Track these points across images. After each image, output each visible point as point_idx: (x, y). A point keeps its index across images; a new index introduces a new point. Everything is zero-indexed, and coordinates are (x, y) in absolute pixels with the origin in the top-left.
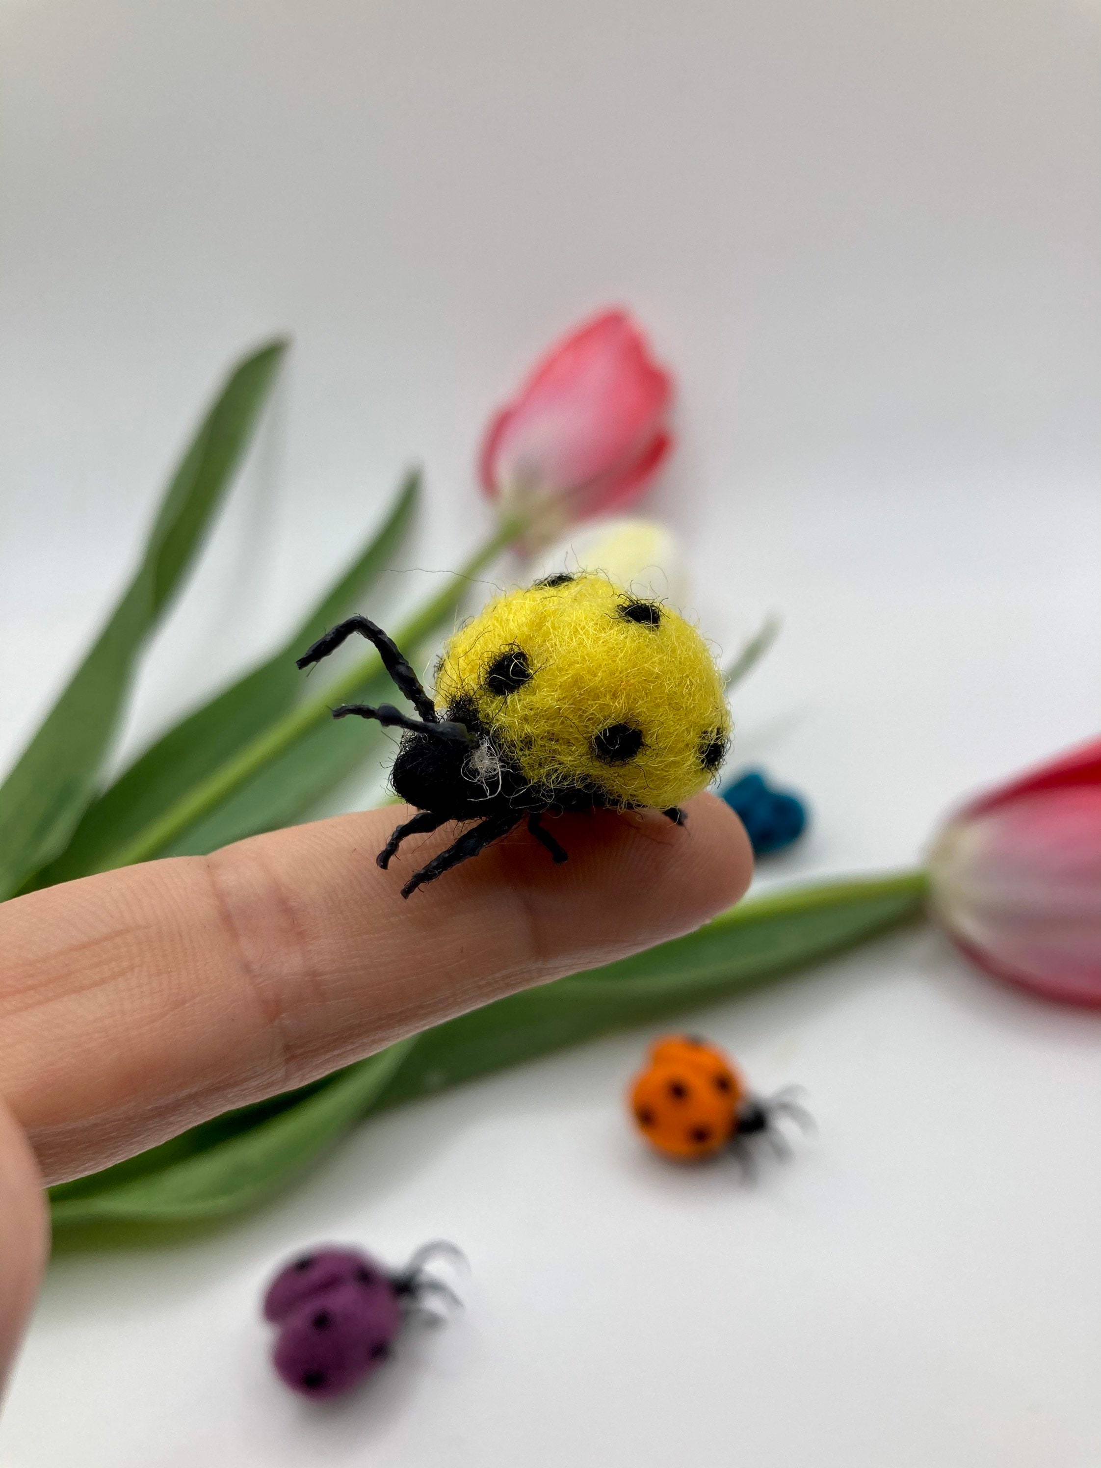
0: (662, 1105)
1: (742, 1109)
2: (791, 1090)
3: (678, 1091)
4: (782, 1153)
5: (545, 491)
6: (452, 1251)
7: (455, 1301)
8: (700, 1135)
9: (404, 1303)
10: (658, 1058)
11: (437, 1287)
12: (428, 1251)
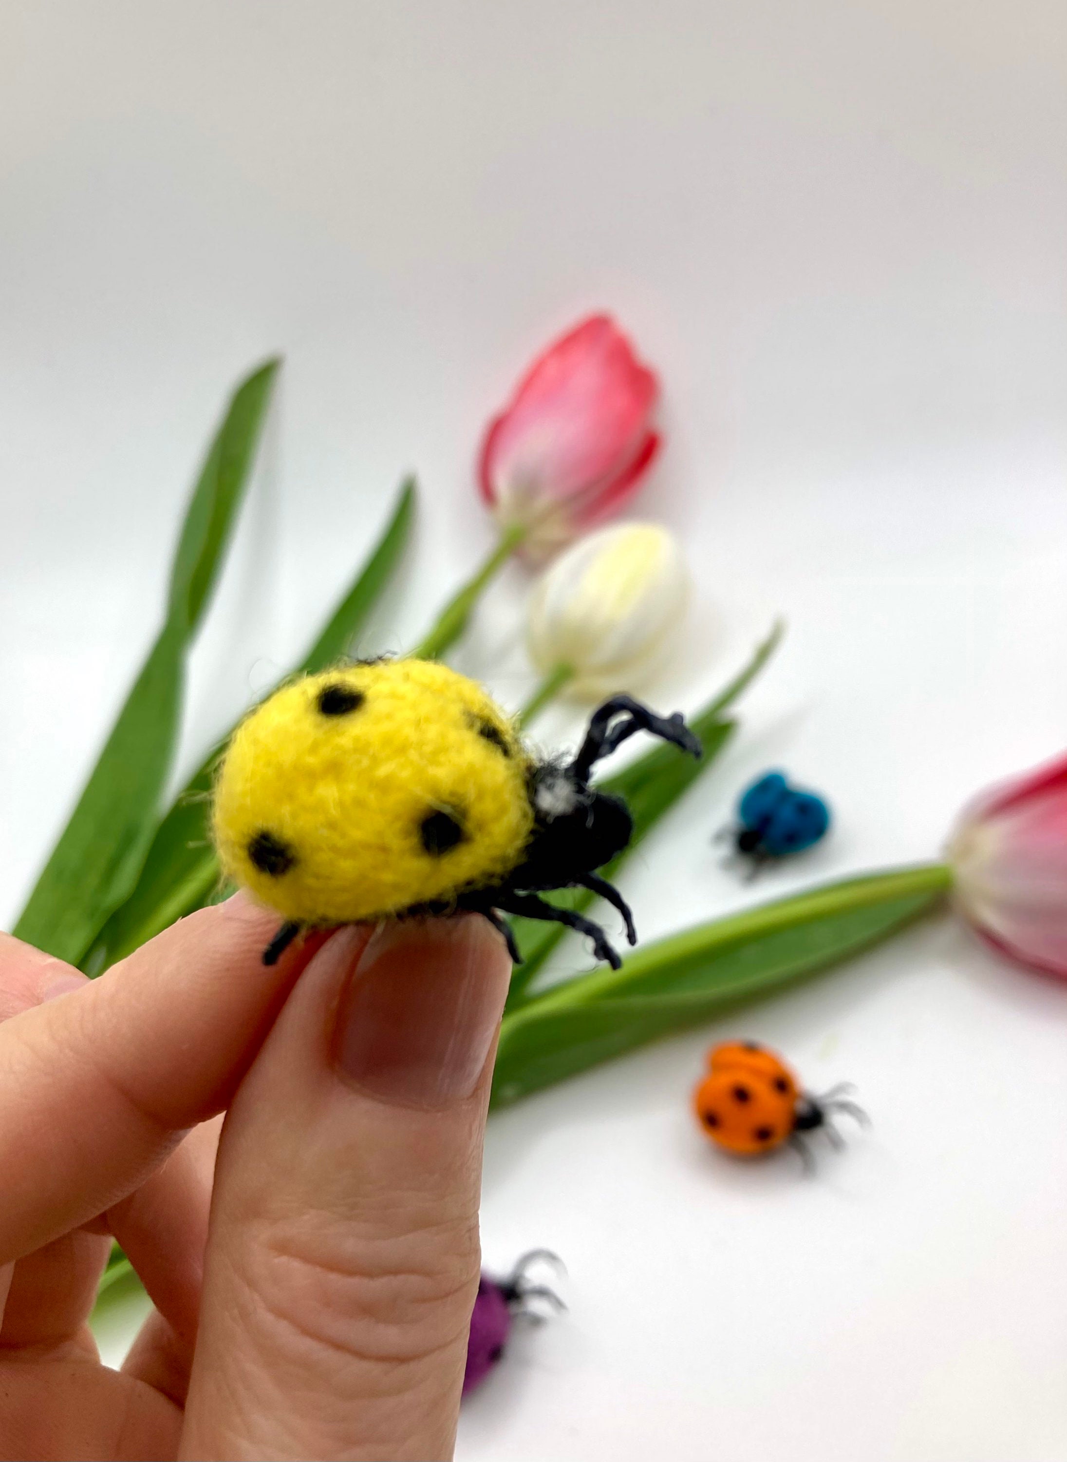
0: (727, 1108)
1: (801, 1107)
2: (842, 1088)
3: (741, 1095)
4: (837, 1144)
5: (544, 500)
6: (551, 1257)
7: (559, 1304)
8: (763, 1134)
9: (514, 1308)
10: (716, 1065)
11: (542, 1292)
12: (528, 1258)
